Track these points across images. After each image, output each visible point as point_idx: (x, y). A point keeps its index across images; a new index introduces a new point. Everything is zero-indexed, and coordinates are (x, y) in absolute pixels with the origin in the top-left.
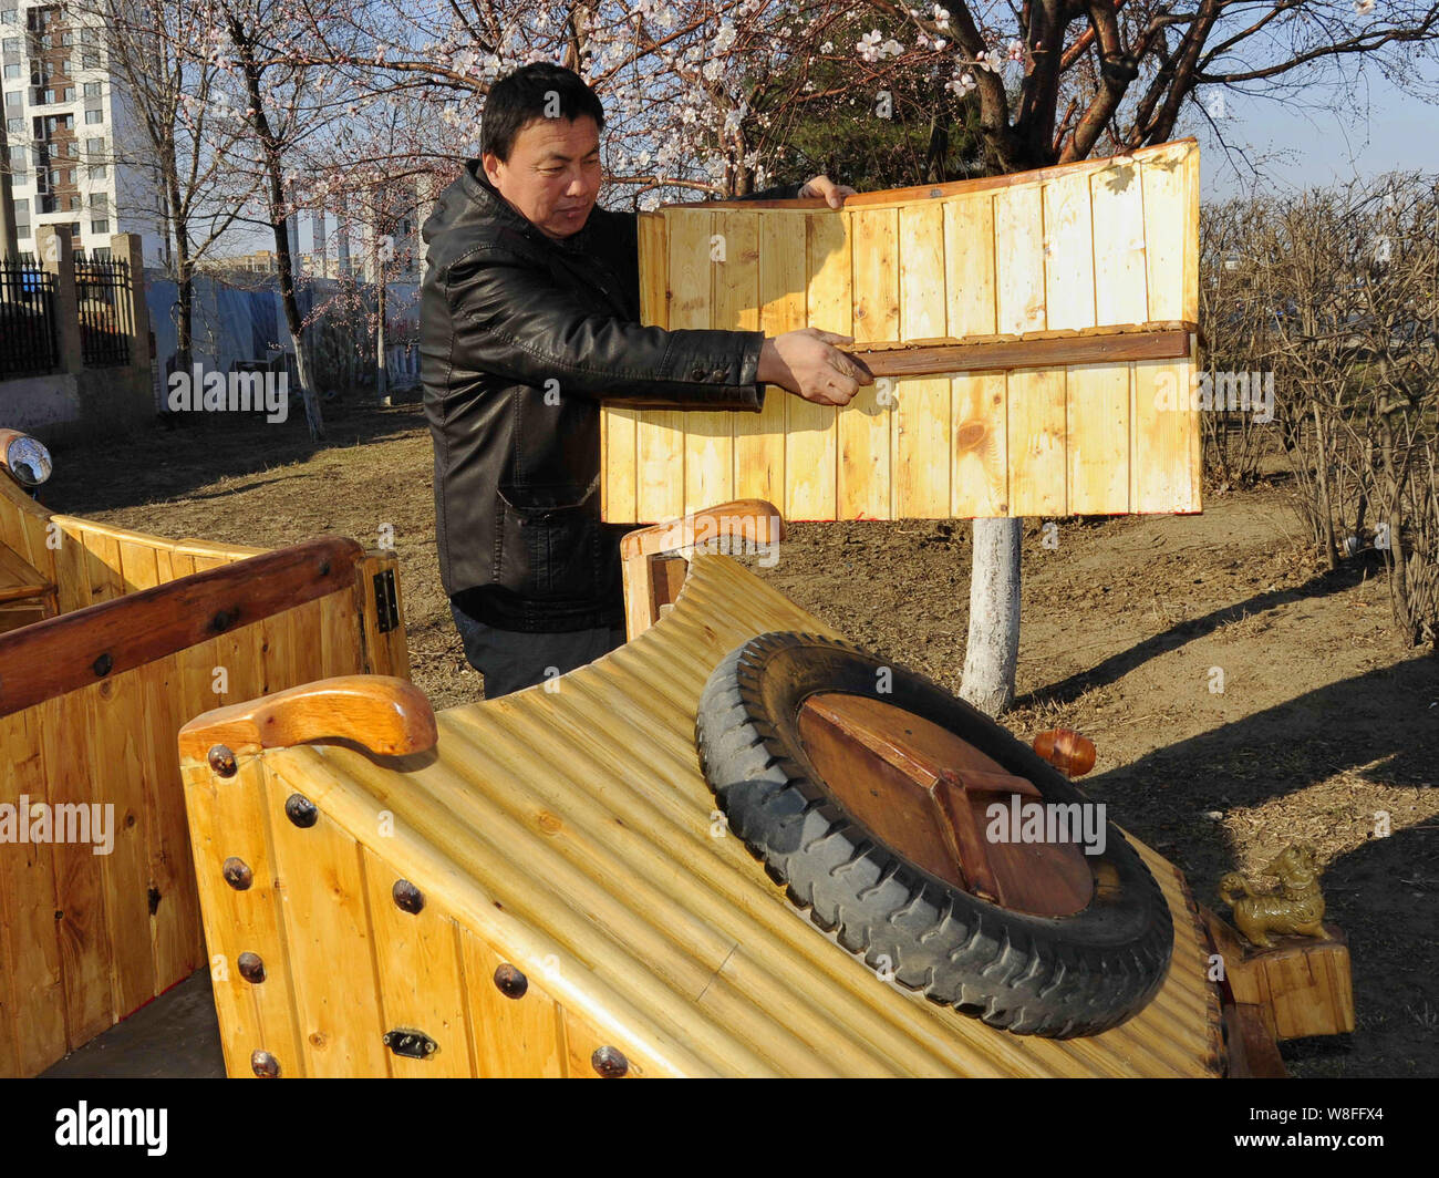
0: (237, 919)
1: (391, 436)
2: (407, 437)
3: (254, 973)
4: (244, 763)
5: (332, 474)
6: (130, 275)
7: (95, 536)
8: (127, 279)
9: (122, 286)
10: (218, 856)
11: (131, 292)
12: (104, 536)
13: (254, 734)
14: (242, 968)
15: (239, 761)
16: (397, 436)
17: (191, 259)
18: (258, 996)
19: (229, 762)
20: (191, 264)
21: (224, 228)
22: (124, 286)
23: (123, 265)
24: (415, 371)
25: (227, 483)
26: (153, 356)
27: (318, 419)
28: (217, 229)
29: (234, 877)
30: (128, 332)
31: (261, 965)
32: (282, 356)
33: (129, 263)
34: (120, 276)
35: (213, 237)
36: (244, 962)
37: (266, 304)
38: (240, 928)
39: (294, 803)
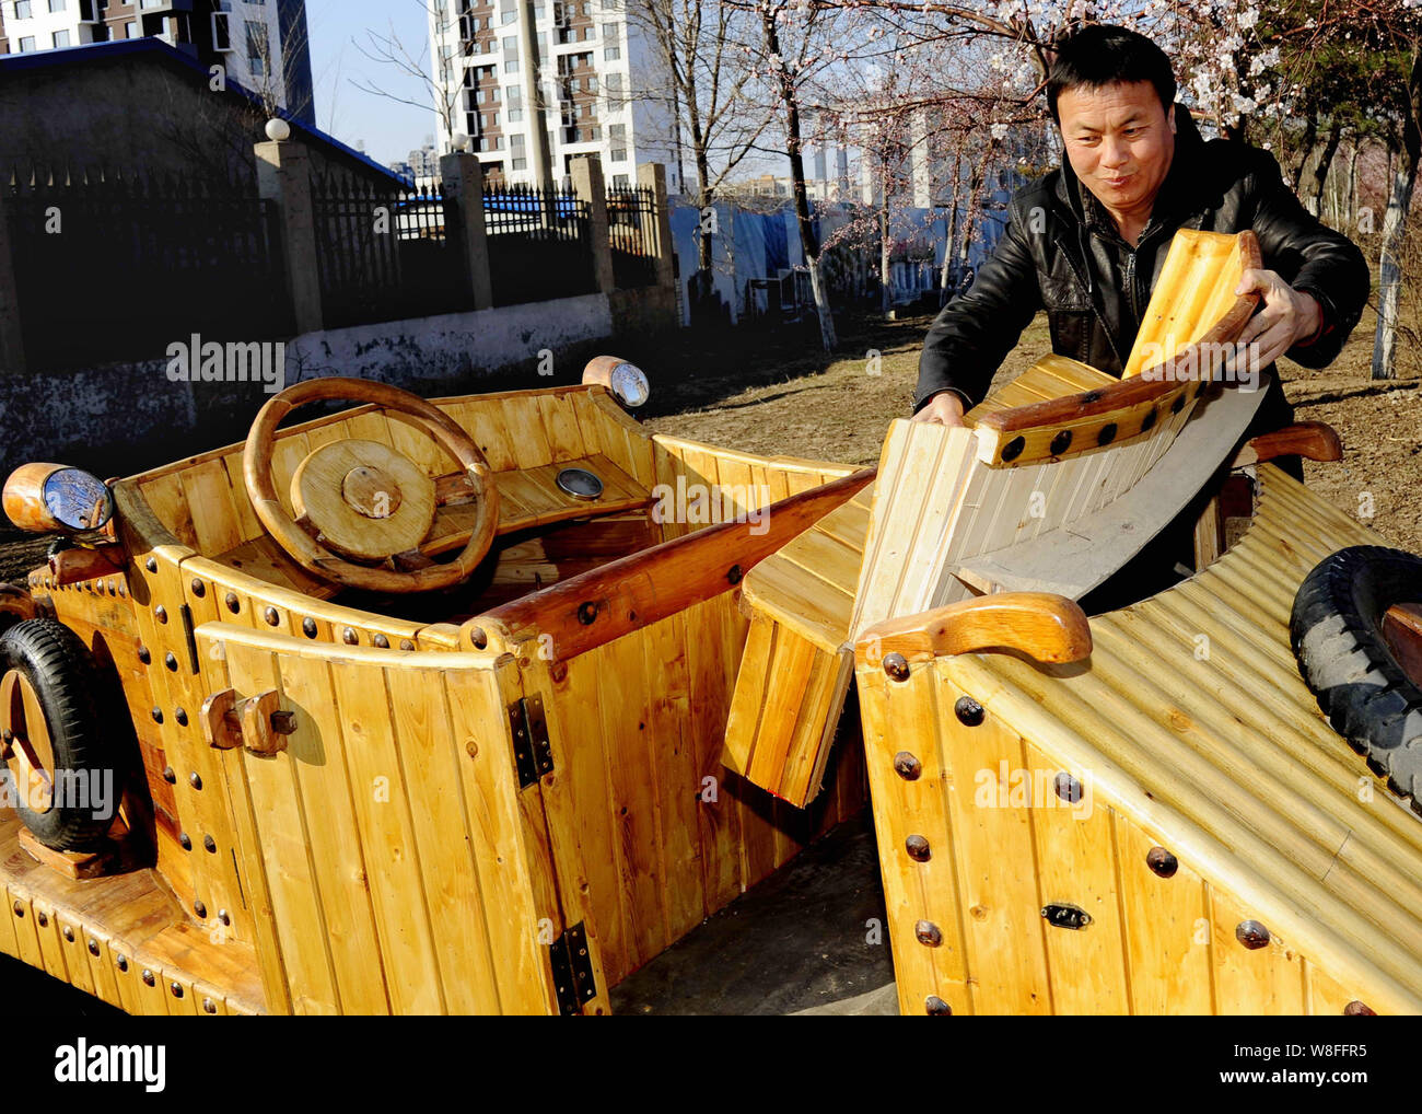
0: (906, 806)
1: (900, 349)
2: (914, 349)
3: (921, 854)
4: (917, 669)
5: (849, 385)
6: (655, 202)
7: (694, 454)
8: (652, 205)
9: (648, 211)
10: (890, 752)
11: (656, 217)
12: (703, 454)
13: (927, 644)
14: (910, 849)
15: (912, 667)
16: (905, 348)
17: (711, 186)
18: (923, 873)
19: (903, 668)
20: (711, 191)
21: (741, 157)
22: (651, 211)
23: (649, 192)
24: (913, 286)
25: (753, 393)
26: (677, 275)
27: (832, 334)
28: (735, 158)
29: (905, 769)
30: (654, 254)
31: (928, 846)
32: (792, 274)
33: (654, 190)
34: (647, 202)
35: (731, 165)
36: (912, 843)
37: (777, 225)
38: (908, 814)
39: (963, 704)
